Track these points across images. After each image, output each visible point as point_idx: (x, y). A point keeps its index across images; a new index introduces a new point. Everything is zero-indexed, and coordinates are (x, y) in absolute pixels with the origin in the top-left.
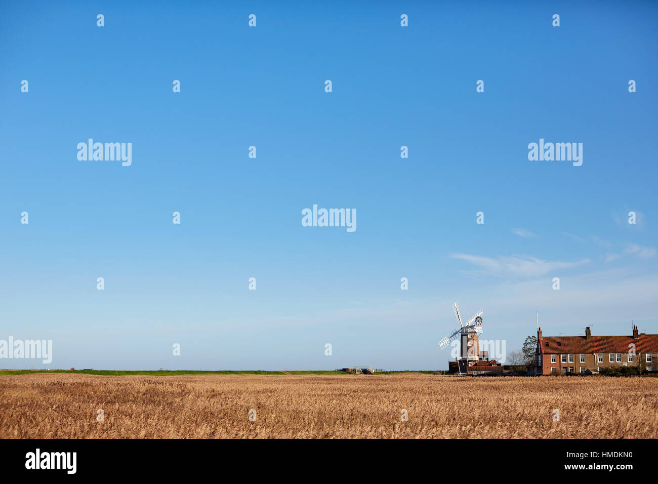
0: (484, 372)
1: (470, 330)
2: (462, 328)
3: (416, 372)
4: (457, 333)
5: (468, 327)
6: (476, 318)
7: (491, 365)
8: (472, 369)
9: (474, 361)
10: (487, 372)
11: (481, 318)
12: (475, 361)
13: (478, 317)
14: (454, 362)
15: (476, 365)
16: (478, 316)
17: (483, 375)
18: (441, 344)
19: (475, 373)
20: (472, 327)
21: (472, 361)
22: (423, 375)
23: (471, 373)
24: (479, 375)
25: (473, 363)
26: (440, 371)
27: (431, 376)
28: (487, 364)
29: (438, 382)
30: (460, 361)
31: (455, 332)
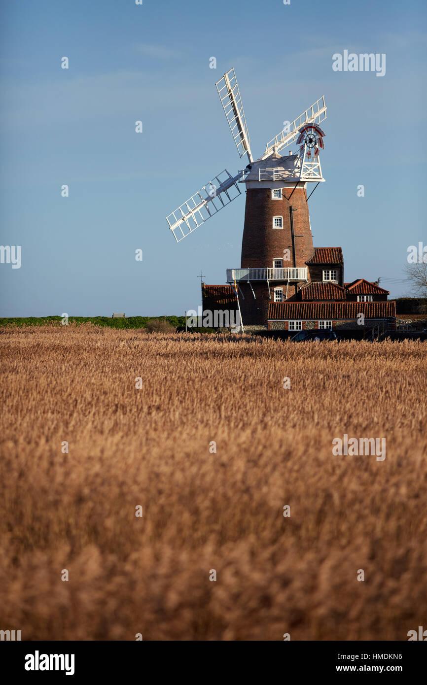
0: (325, 323)
1: (280, 172)
2: (249, 167)
3: (86, 320)
4: (232, 182)
5: (272, 162)
6: (302, 131)
7: (352, 297)
8: (281, 312)
9: (292, 283)
10: (338, 322)
11: (318, 131)
12: (294, 283)
13: (309, 127)
14: (222, 288)
15: (298, 297)
16: (309, 121)
17: (325, 335)
18: (174, 222)
19: (294, 325)
20: (286, 161)
21: (283, 283)
22: (110, 334)
23: (281, 327)
24: (309, 335)
25: (290, 291)
26: (170, 320)
27: (137, 338)
28: (338, 295)
29: (161, 361)
30: (242, 283)
31: (224, 178)
